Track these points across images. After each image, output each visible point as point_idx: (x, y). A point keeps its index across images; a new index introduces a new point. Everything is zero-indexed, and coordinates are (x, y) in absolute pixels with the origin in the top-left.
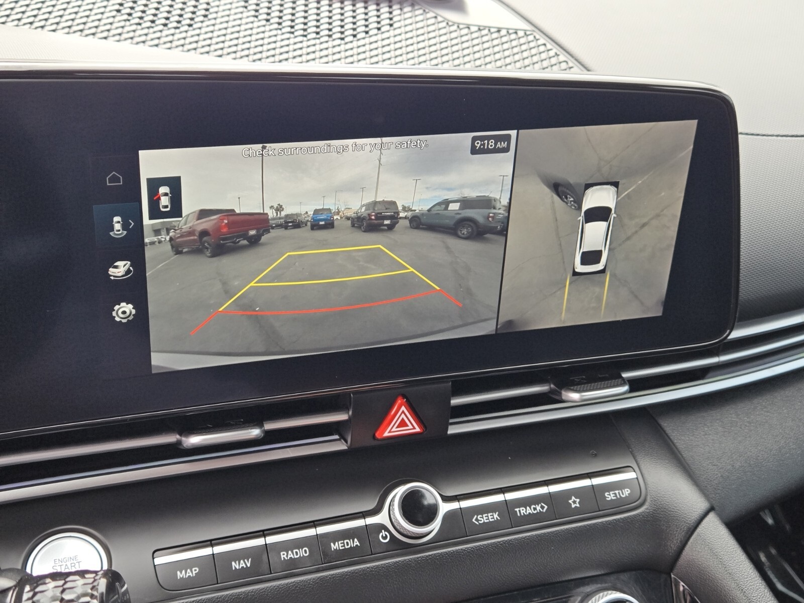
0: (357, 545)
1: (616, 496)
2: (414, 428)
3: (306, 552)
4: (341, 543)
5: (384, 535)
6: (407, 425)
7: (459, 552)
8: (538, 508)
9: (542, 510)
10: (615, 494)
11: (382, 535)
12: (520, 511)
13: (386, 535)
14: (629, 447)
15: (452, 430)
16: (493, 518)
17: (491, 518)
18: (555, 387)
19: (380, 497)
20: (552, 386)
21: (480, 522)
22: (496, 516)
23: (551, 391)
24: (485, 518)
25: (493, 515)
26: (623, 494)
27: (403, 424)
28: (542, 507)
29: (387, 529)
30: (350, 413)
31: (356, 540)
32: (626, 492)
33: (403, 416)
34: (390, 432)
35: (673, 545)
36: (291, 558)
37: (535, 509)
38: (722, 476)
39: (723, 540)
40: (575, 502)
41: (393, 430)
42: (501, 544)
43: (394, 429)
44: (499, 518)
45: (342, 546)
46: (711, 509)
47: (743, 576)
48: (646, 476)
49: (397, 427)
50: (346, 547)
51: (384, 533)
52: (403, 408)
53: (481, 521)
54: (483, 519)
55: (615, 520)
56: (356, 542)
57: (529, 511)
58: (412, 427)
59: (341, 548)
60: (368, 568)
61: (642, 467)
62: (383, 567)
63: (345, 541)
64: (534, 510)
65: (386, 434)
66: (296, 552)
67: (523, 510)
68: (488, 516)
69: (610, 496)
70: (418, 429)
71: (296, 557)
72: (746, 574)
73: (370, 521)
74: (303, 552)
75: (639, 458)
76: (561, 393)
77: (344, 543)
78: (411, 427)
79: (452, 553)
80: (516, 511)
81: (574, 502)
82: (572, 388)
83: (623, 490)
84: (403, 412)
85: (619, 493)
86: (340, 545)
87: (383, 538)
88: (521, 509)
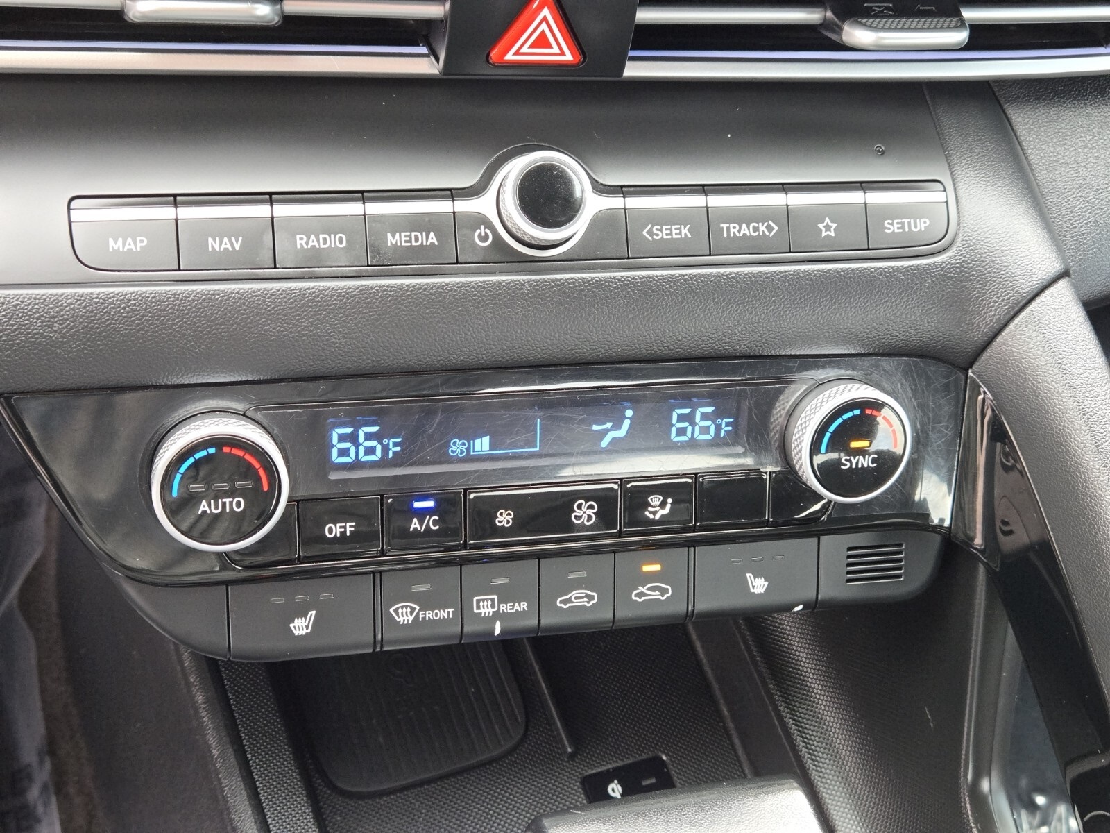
0: (432, 244)
1: (903, 227)
2: (562, 53)
3: (341, 241)
4: (405, 236)
5: (483, 234)
6: (549, 46)
7: (608, 282)
8: (762, 228)
9: (767, 233)
10: (903, 224)
11: (480, 234)
12: (728, 229)
13: (487, 235)
14: (944, 147)
15: (633, 70)
16: (680, 234)
17: (676, 234)
18: (833, 16)
19: (487, 168)
20: (829, 14)
21: (655, 237)
22: (685, 231)
23: (825, 24)
24: (665, 232)
25: (680, 229)
26: (916, 227)
27: (542, 42)
28: (770, 228)
29: (489, 225)
30: (448, 6)
31: (432, 234)
32: (923, 224)
33: (544, 26)
34: (517, 53)
35: (985, 325)
36: (313, 247)
37: (756, 229)
38: (1096, 222)
39: (1073, 328)
40: (828, 230)
41: (523, 50)
42: (685, 280)
43: (525, 49)
44: (689, 236)
45: (406, 242)
46: (1065, 274)
47: (1092, 392)
48: (963, 201)
49: (531, 47)
50: (414, 244)
51: (483, 230)
52: (546, 12)
53: (657, 235)
54: (662, 233)
55: (892, 268)
56: (432, 237)
57: (745, 230)
58: (558, 51)
59: (404, 244)
60: (447, 284)
61: (960, 185)
62: (473, 287)
63: (413, 234)
64: (754, 232)
65: (510, 56)
66: (325, 239)
67: (734, 228)
68: (670, 229)
69: (892, 227)
70: (568, 57)
71: (322, 246)
72: (1097, 389)
73: (462, 206)
74: (336, 242)
75: (958, 169)
76: (841, 29)
77: (410, 236)
78: (556, 50)
79: (596, 281)
80: (723, 228)
81: (828, 228)
82: (864, 21)
83: (918, 220)
84: (545, 19)
85: (909, 223)
86: (403, 239)
87: (480, 240)
88: (732, 225)
